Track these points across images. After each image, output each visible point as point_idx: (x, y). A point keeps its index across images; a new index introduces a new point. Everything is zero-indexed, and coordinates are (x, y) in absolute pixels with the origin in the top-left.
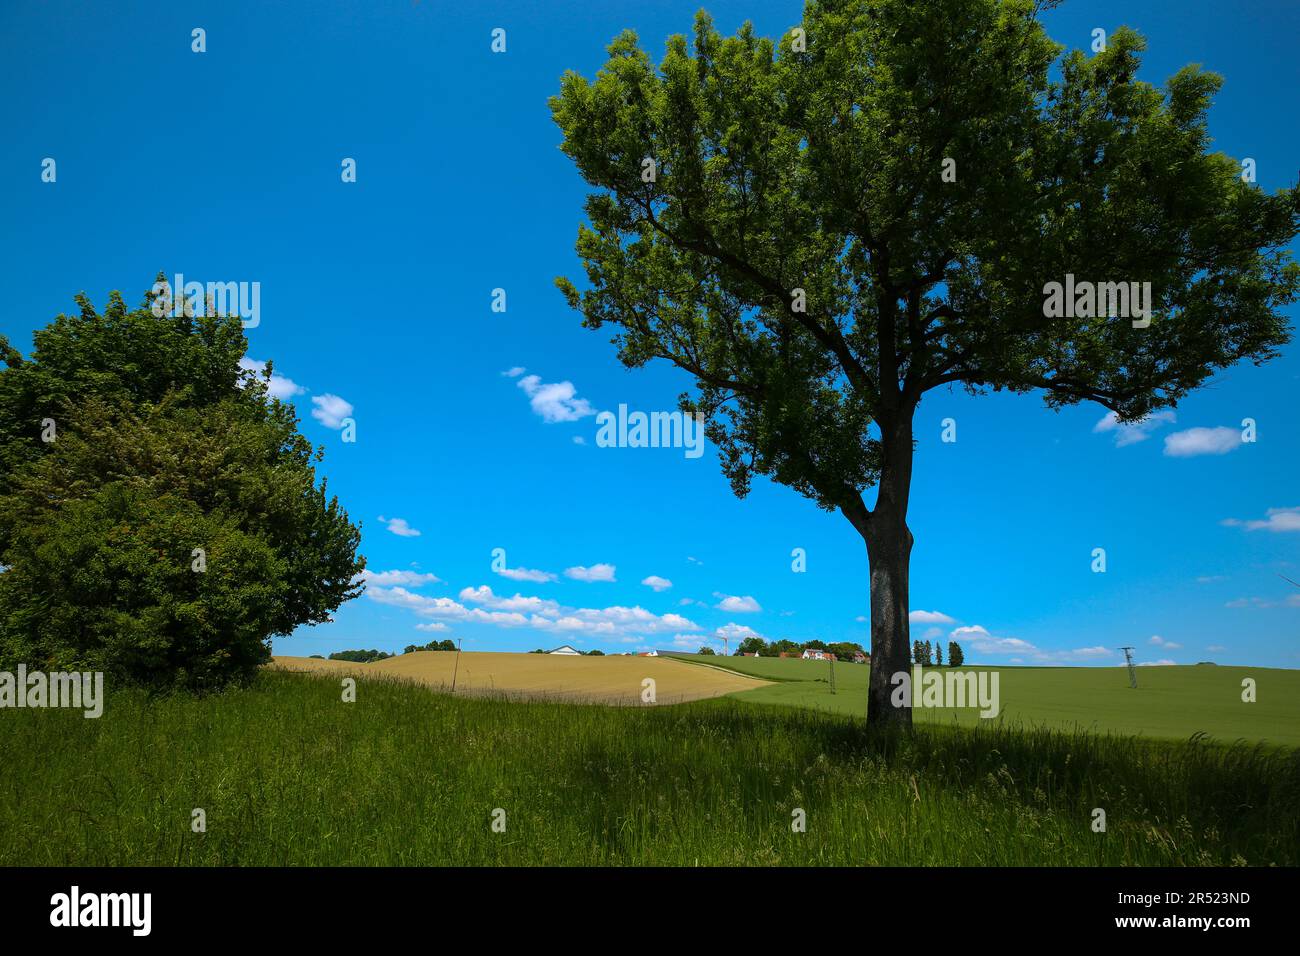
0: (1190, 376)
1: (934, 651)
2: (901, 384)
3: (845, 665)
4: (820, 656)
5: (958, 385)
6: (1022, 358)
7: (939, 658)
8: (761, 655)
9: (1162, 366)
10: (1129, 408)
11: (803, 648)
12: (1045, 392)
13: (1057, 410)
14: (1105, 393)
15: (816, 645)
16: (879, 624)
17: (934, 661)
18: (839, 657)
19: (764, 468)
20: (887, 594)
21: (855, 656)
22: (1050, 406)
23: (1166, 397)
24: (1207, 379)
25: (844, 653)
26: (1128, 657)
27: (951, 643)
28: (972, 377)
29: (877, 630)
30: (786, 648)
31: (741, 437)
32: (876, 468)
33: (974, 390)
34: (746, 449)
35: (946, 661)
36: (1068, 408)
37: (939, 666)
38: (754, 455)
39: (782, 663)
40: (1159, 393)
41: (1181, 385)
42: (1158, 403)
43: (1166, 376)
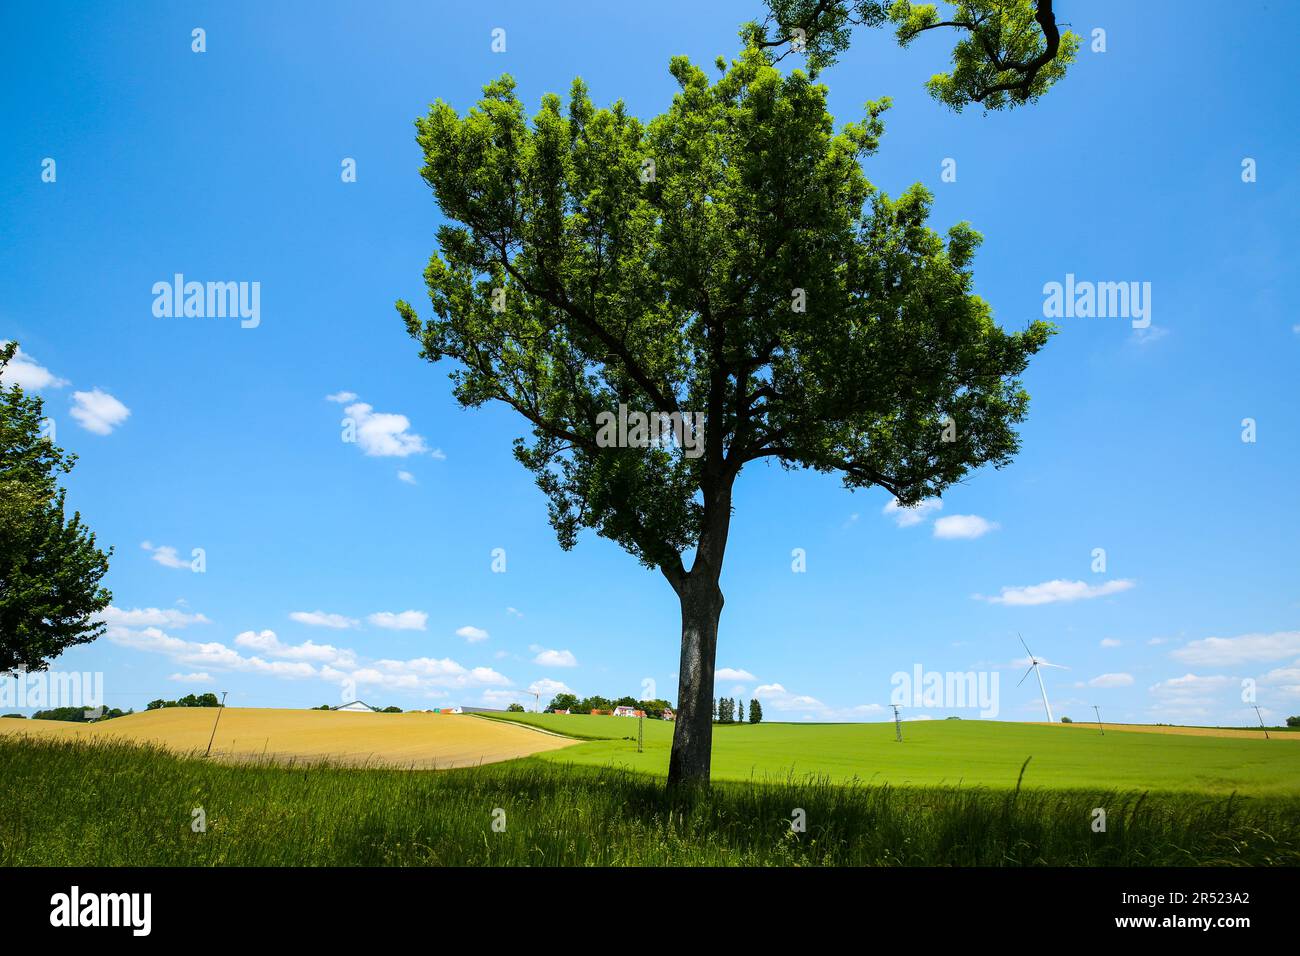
0: (951, 473)
1: (736, 709)
2: (725, 453)
3: (654, 722)
4: (630, 713)
5: (775, 460)
6: (827, 442)
7: (741, 715)
8: (572, 712)
9: (932, 462)
10: (907, 495)
11: (614, 705)
12: (844, 473)
13: (852, 491)
14: (889, 479)
15: (627, 702)
16: (687, 683)
17: (736, 718)
18: (649, 714)
19: (591, 521)
20: (695, 652)
21: (664, 712)
22: (847, 487)
23: (934, 488)
24: (963, 476)
25: (653, 711)
26: (896, 713)
27: (752, 701)
28: (785, 453)
29: (684, 689)
30: (599, 705)
31: (571, 489)
32: (697, 531)
33: (788, 466)
34: (577, 501)
35: (747, 718)
36: (861, 489)
37: (741, 722)
38: (583, 507)
39: (592, 722)
40: (930, 484)
41: (945, 479)
42: (928, 492)
43: (935, 470)
